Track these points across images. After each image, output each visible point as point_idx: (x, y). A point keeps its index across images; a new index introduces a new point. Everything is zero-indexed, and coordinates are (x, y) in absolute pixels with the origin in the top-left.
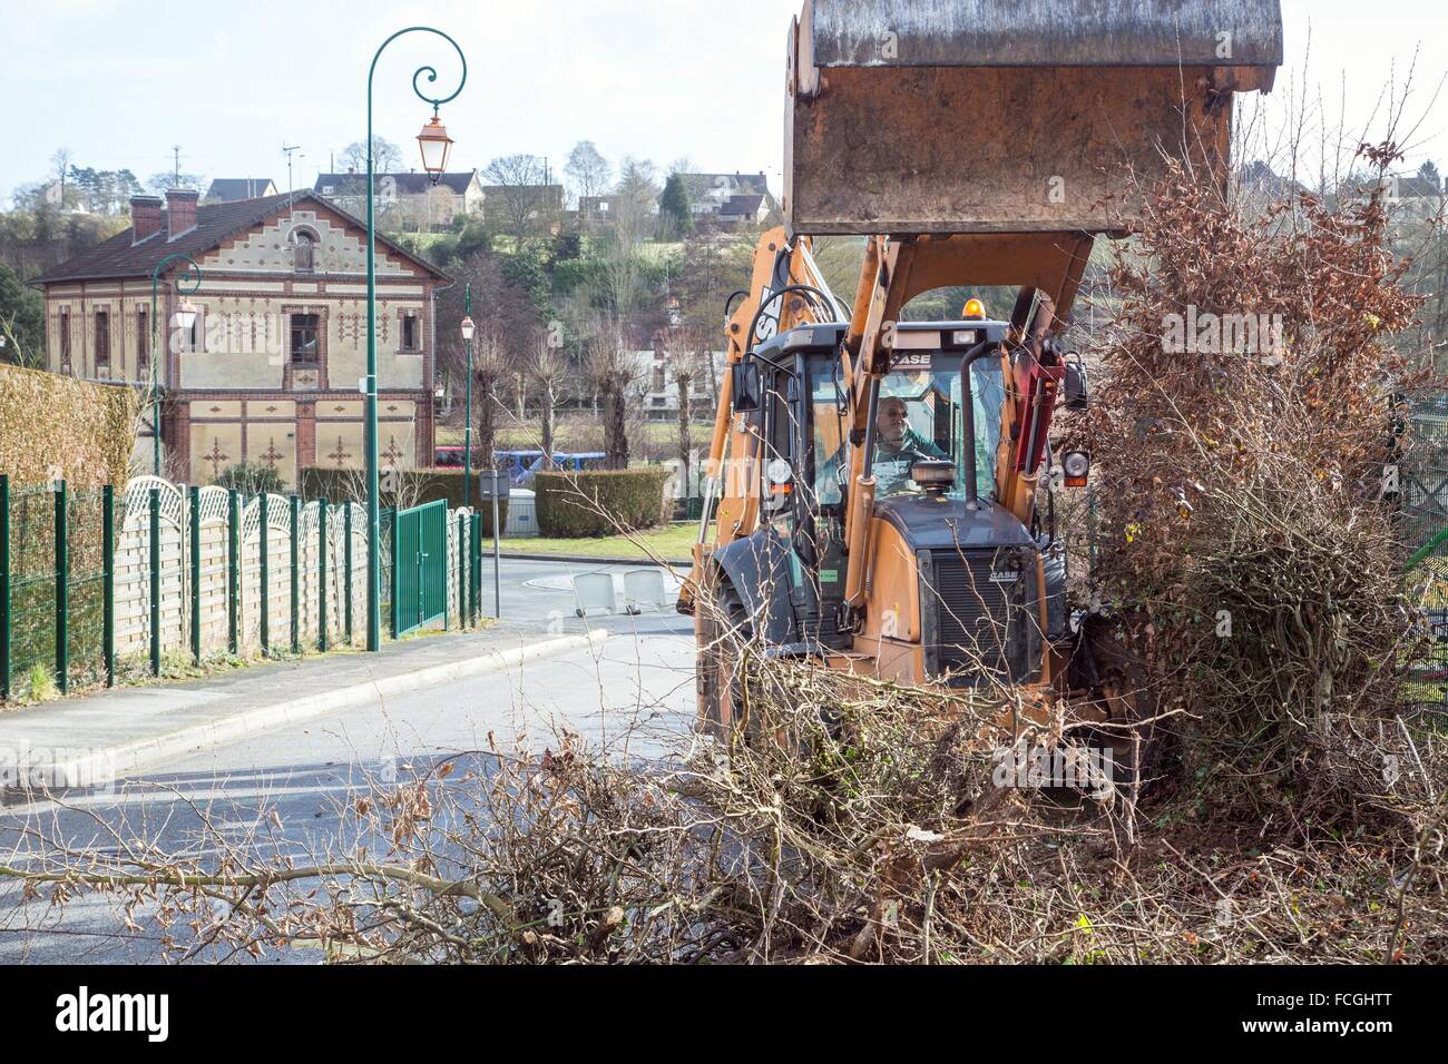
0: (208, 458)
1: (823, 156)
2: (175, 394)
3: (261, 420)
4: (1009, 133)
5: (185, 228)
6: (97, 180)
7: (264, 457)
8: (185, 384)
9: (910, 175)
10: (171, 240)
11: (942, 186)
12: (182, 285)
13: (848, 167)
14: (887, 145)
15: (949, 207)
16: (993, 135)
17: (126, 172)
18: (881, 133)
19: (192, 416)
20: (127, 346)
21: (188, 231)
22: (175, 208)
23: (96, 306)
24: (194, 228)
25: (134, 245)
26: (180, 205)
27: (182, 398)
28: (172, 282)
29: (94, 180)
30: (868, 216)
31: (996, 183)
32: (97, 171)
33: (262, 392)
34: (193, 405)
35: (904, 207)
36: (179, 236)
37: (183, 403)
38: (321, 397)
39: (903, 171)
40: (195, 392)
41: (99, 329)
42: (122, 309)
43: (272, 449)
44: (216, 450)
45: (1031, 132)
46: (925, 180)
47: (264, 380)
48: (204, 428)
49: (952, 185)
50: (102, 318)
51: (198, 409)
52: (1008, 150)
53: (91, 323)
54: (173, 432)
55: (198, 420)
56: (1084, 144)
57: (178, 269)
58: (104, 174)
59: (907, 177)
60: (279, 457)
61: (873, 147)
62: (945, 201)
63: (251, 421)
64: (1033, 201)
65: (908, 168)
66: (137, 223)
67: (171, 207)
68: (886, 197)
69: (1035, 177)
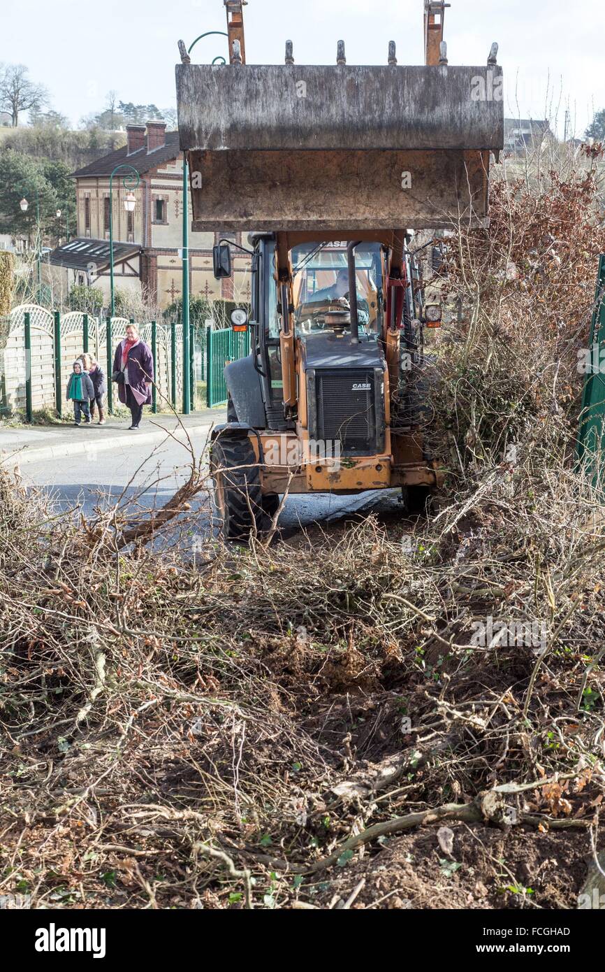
0: (168, 291)
1: (214, 175)
2: (148, 250)
3: (201, 269)
4: (341, 160)
5: (157, 146)
6: (135, 111)
7: (202, 292)
8: (155, 245)
9: (275, 185)
10: (149, 153)
11: (297, 192)
12: (154, 182)
13: (232, 181)
14: (257, 168)
15: (302, 207)
16: (329, 161)
17: (153, 106)
18: (252, 160)
19: (159, 264)
20: (121, 221)
21: (160, 148)
22: (152, 133)
23: (104, 194)
24: (163, 146)
25: (128, 155)
26: (155, 131)
27: (151, 253)
28: (146, 180)
29: (133, 111)
30: (246, 214)
31: (334, 191)
32: (135, 105)
33: (201, 251)
34: (159, 258)
35: (271, 207)
36: (154, 151)
37: (153, 256)
38: (237, 255)
39: (269, 183)
40: (160, 250)
41: (106, 208)
42: (119, 196)
43: (207, 288)
44: (173, 287)
45: (356, 160)
46: (285, 189)
47: (203, 244)
48: (166, 273)
49: (304, 191)
50: (108, 201)
51: (162, 260)
52: (341, 170)
53: (102, 203)
54: (147, 274)
55: (162, 268)
56: (393, 167)
57: (150, 172)
58: (139, 107)
59: (273, 186)
60: (211, 292)
61: (248, 169)
62: (300, 203)
63: (194, 269)
64: (359, 202)
65: (273, 181)
66: (130, 142)
67: (149, 134)
68: (259, 200)
69: (360, 186)
